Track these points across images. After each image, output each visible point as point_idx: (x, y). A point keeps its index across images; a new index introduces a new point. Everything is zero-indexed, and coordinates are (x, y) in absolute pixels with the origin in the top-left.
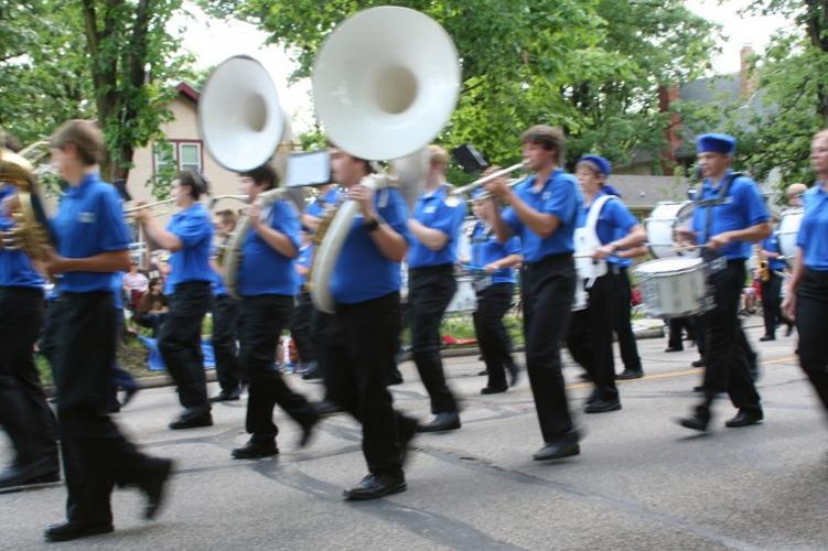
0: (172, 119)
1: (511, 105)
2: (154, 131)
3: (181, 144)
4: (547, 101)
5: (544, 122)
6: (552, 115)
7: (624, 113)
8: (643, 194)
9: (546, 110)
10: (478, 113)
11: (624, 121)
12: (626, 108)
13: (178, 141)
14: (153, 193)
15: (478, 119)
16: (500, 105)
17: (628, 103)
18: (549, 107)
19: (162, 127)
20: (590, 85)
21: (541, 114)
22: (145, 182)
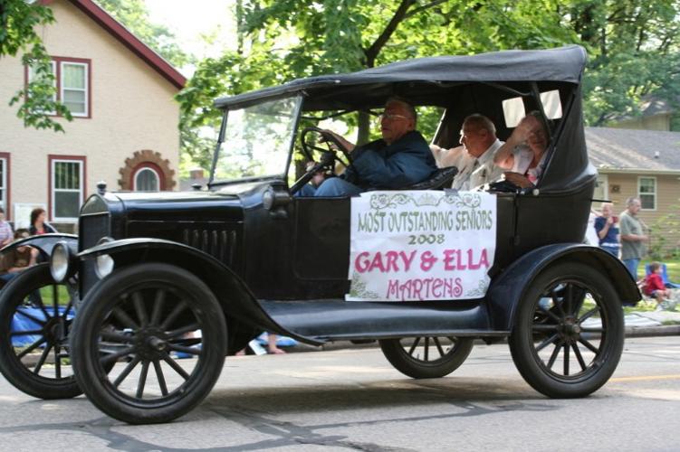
0: (51, 19)
1: (493, 24)
2: (26, 34)
3: (63, 63)
4: (540, 22)
5: (536, 46)
6: (546, 38)
7: (638, 49)
8: (657, 154)
9: (539, 31)
10: (450, 34)
11: (636, 60)
12: (639, 45)
13: (59, 59)
14: (19, 114)
15: (450, 41)
16: (480, 24)
17: (643, 37)
18: (542, 29)
19: (37, 28)
20: (594, 11)
21: (532, 36)
22: (9, 100)
